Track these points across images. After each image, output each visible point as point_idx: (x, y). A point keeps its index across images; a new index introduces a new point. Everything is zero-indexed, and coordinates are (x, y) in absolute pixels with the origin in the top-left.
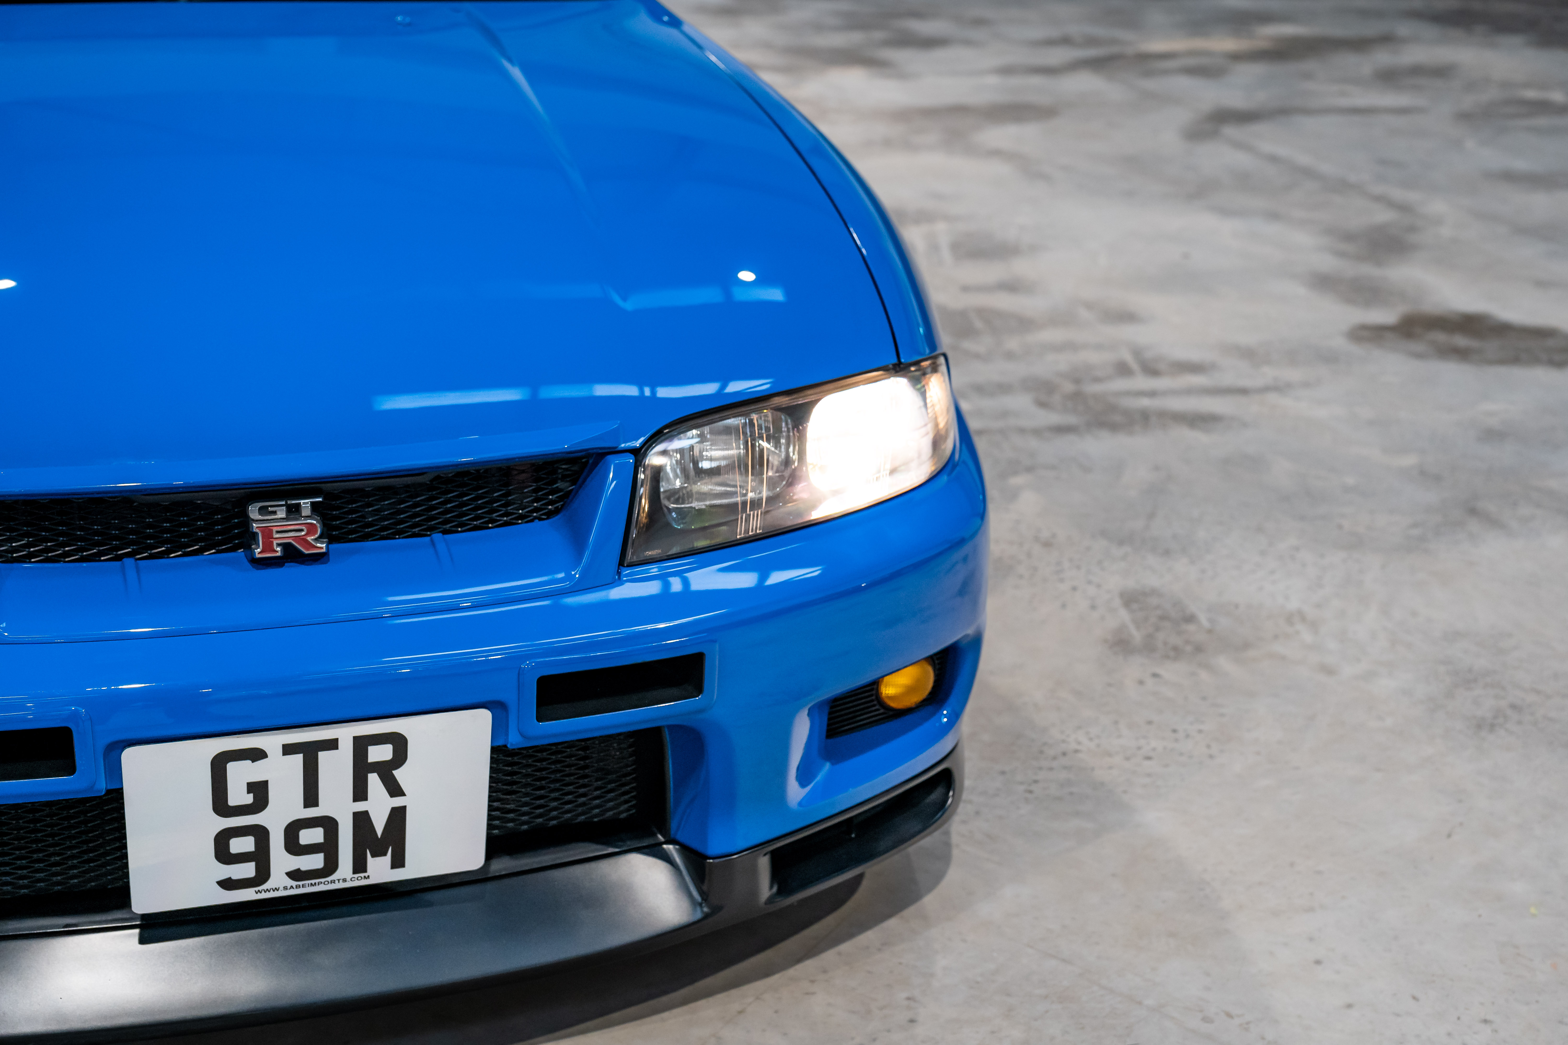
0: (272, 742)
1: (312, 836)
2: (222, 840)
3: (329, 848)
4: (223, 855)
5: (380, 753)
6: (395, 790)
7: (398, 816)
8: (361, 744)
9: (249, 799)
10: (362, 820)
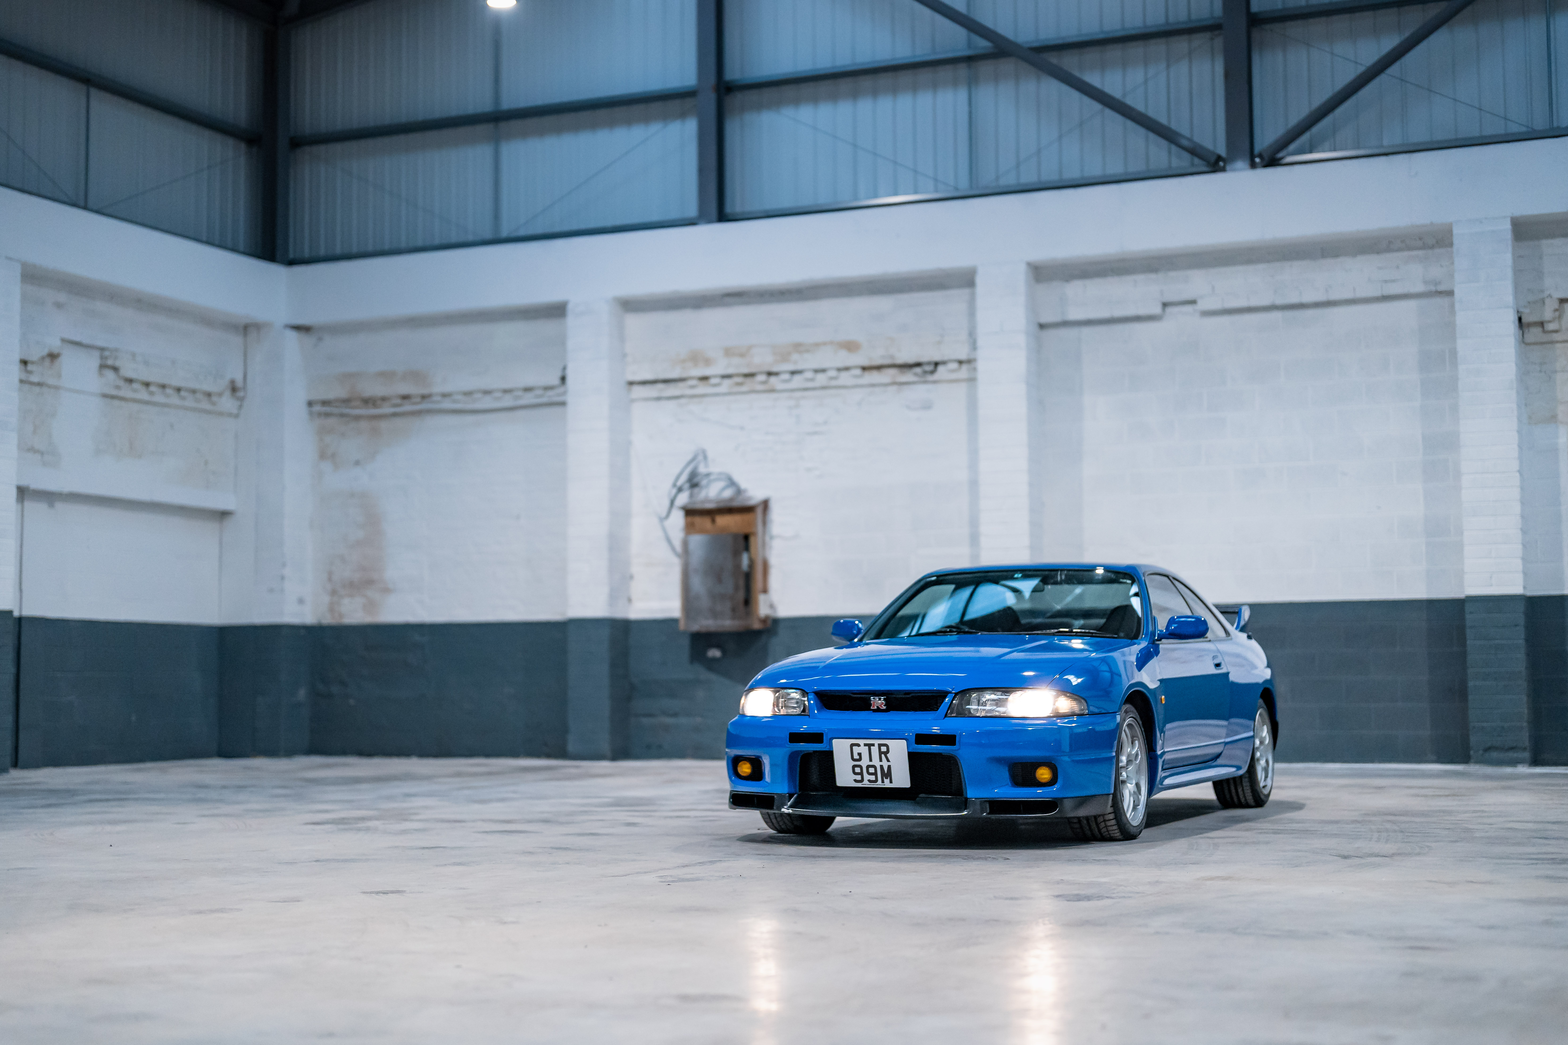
0: (861, 742)
1: (872, 770)
2: (854, 767)
3: (875, 774)
4: (855, 773)
5: (884, 749)
6: (888, 761)
7: (889, 767)
8: (880, 745)
9: (858, 757)
10: (882, 767)
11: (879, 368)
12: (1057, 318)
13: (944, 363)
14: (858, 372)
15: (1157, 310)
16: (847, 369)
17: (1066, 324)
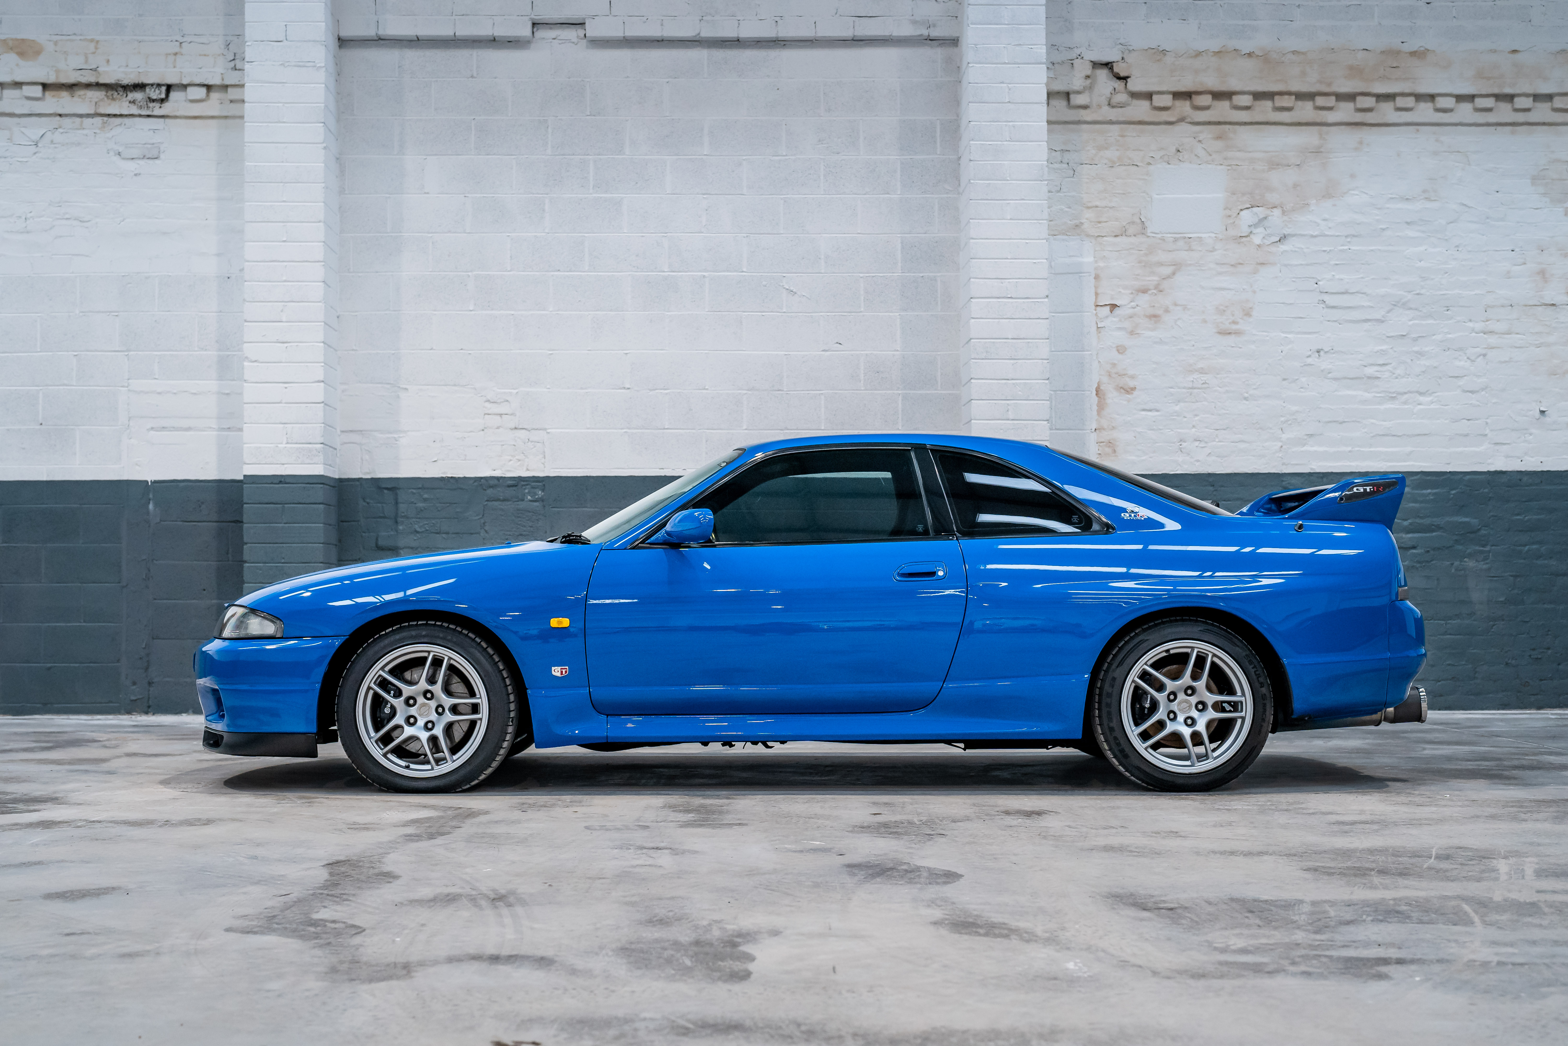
11: (71, 87)
12: (371, 32)
13: (184, 87)
14: (37, 91)
15: (525, 31)
16: (18, 85)
17: (380, 41)
